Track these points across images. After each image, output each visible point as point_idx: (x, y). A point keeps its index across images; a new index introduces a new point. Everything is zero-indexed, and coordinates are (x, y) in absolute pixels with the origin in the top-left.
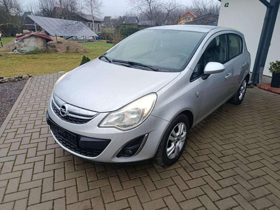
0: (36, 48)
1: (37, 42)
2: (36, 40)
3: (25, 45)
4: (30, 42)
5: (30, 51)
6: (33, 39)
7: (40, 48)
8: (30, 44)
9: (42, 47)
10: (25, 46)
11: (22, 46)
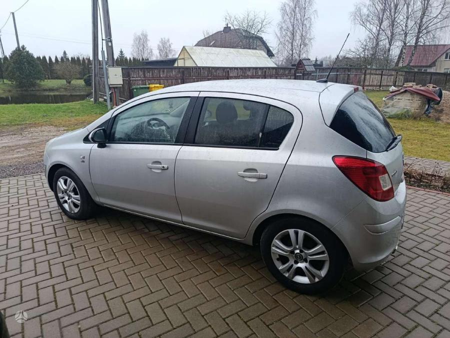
0: (405, 110)
1: (412, 101)
2: (411, 99)
3: (393, 104)
4: (401, 101)
5: (395, 115)
6: (407, 96)
7: (413, 111)
8: (400, 103)
9: (417, 111)
10: (393, 106)
11: (388, 106)
